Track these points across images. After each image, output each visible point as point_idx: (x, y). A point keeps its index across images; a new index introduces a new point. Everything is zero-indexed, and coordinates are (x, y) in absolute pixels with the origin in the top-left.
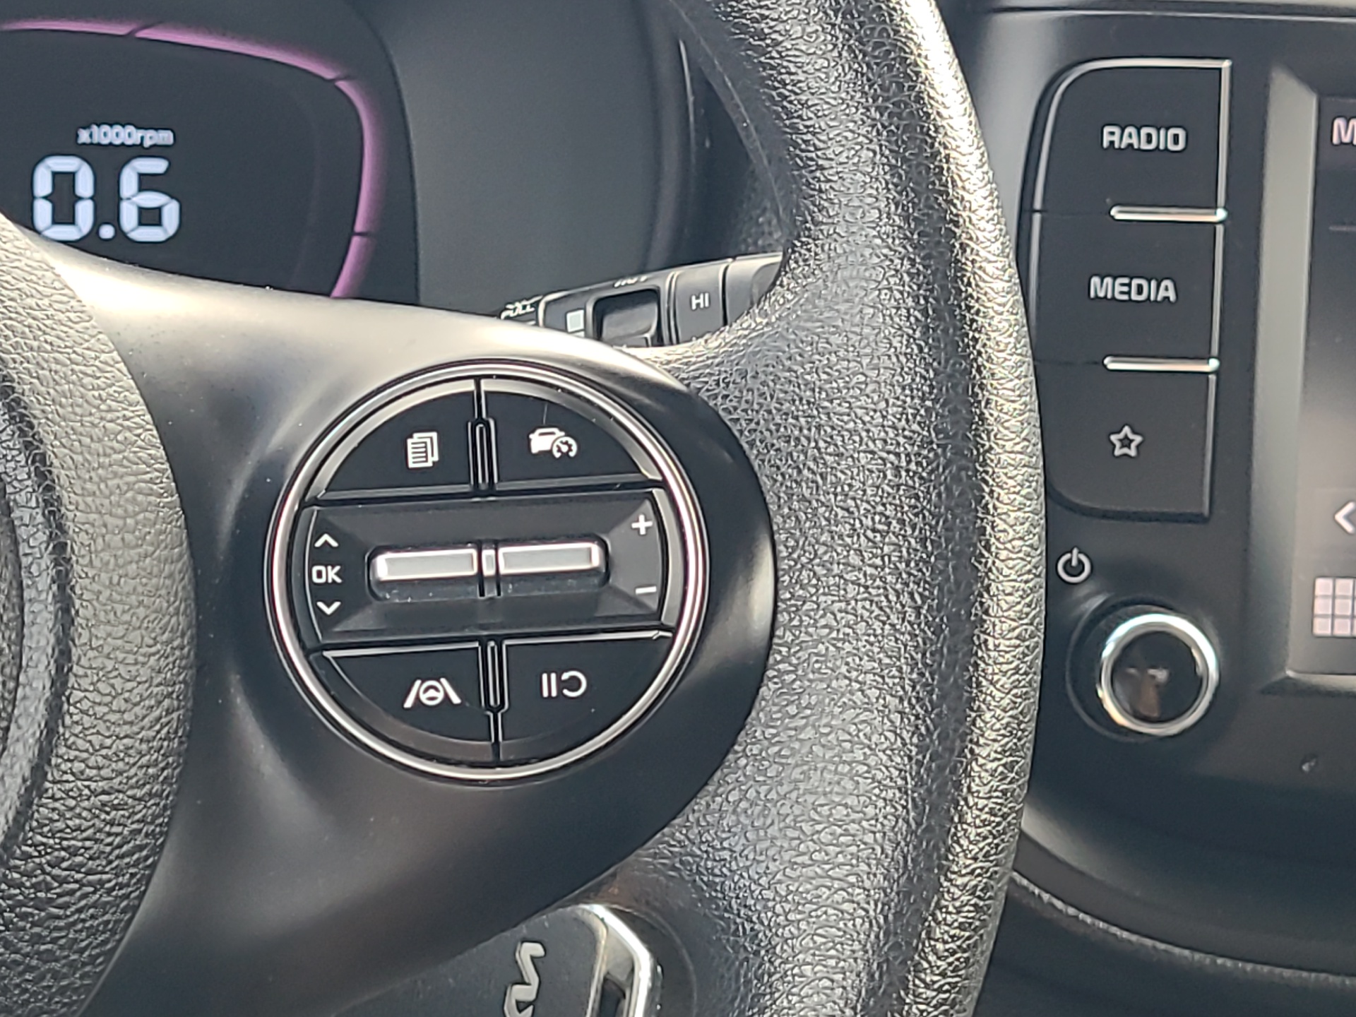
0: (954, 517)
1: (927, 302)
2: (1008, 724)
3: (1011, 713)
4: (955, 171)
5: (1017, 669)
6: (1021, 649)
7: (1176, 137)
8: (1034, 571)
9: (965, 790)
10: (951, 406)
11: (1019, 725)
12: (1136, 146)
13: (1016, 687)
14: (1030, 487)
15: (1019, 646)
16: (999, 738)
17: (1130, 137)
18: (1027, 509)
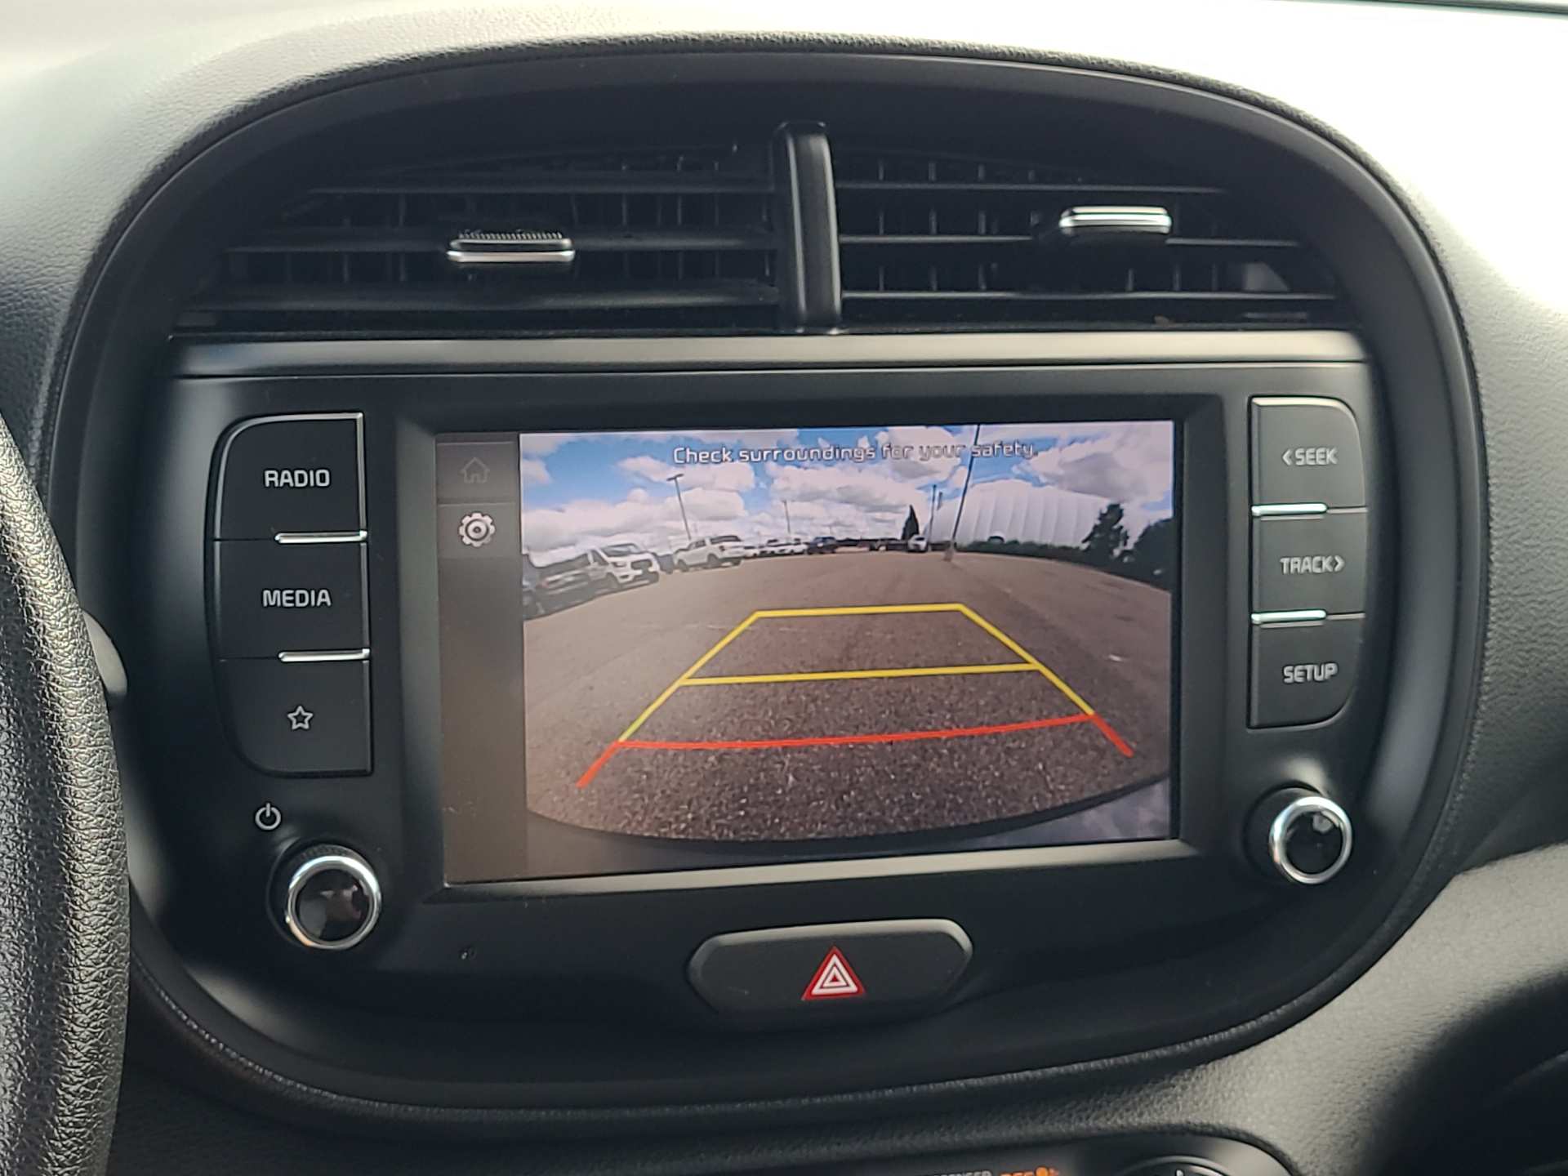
0: (36, 888)
1: (8, 712)
2: (88, 1052)
3: (91, 1042)
4: (30, 601)
5: (95, 1007)
6: (99, 989)
7: (323, 477)
8: (111, 922)
9: (51, 1111)
10: (31, 797)
11: (99, 1050)
12: (292, 485)
13: (94, 1020)
14: (104, 854)
15: (97, 986)
16: (81, 1064)
17: (286, 478)
18: (102, 873)
